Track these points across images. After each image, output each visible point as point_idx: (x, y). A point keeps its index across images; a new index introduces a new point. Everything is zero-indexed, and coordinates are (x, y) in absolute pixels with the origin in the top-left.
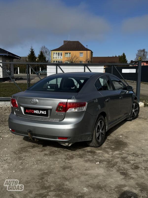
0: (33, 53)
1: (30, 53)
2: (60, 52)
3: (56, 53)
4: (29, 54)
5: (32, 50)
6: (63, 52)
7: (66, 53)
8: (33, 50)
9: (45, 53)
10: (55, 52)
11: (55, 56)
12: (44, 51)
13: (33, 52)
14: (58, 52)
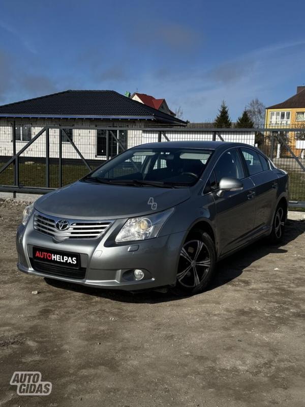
0: (224, 115)
1: (220, 114)
2: (286, 111)
3: (278, 114)
4: (218, 117)
5: (224, 108)
6: (293, 111)
7: (298, 113)
8: (227, 109)
9: (256, 113)
10: (275, 111)
11: (274, 119)
12: (256, 110)
13: (226, 112)
14: (281, 111)
